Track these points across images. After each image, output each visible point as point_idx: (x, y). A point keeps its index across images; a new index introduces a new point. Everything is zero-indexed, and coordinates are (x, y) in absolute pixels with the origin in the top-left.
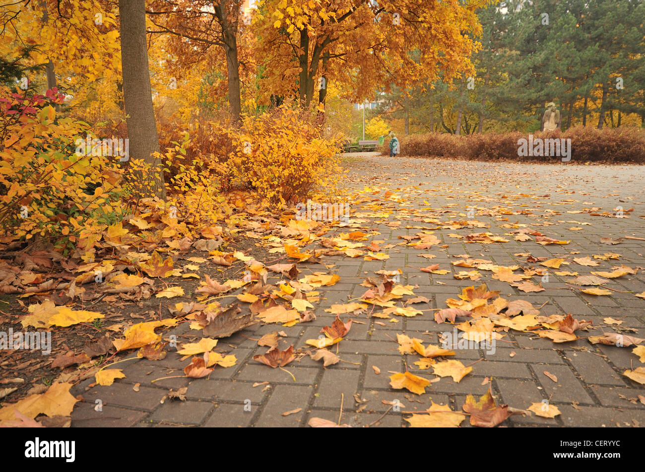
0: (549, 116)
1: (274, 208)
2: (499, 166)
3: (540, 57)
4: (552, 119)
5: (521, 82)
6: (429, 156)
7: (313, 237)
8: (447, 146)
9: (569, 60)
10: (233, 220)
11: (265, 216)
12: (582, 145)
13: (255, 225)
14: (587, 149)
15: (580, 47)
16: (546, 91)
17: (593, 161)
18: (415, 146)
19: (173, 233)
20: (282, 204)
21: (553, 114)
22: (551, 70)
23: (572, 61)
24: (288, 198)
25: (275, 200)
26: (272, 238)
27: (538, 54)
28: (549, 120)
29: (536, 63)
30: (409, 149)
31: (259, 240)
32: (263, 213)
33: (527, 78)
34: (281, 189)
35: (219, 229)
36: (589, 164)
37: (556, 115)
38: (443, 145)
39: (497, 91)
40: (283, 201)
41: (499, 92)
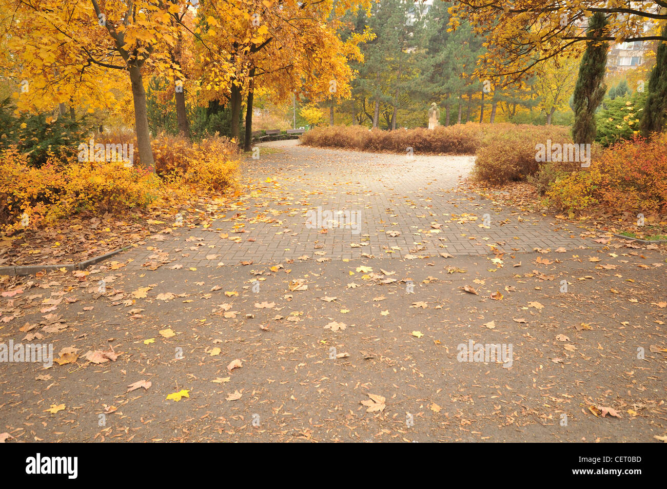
0: (432, 114)
1: (209, 193)
2: (377, 157)
3: (441, 57)
4: (434, 116)
5: (424, 78)
6: (336, 147)
7: (223, 204)
8: (348, 139)
9: (465, 60)
10: (194, 198)
11: (206, 197)
12: (436, 141)
13: (202, 200)
14: (439, 144)
15: (475, 48)
16: (446, 85)
17: (445, 152)
18: (326, 139)
19: (174, 203)
20: (213, 191)
21: (435, 112)
22: (451, 68)
23: (468, 60)
24: (216, 188)
25: (210, 189)
26: (208, 205)
27: (440, 53)
28: (432, 116)
29: (437, 62)
30: (321, 141)
31: (203, 206)
32: (205, 195)
33: (429, 75)
34: (212, 185)
35: (188, 202)
36: (442, 155)
37: (437, 113)
38: (344, 139)
39: (406, 86)
40: (214, 190)
41: (407, 87)
